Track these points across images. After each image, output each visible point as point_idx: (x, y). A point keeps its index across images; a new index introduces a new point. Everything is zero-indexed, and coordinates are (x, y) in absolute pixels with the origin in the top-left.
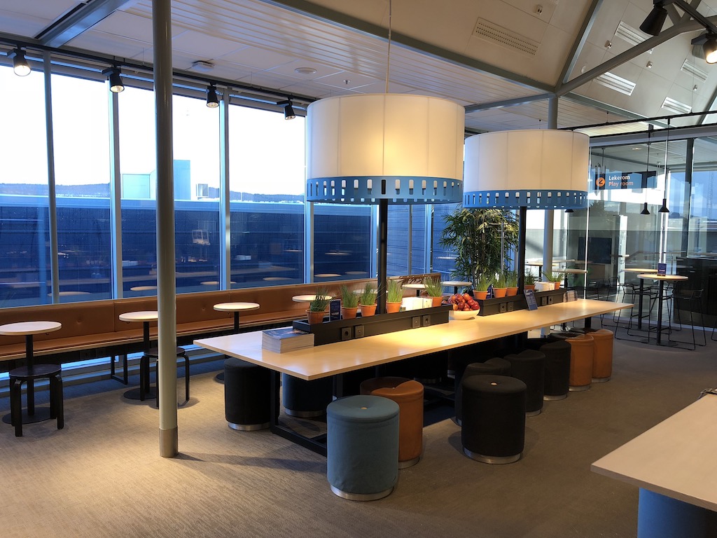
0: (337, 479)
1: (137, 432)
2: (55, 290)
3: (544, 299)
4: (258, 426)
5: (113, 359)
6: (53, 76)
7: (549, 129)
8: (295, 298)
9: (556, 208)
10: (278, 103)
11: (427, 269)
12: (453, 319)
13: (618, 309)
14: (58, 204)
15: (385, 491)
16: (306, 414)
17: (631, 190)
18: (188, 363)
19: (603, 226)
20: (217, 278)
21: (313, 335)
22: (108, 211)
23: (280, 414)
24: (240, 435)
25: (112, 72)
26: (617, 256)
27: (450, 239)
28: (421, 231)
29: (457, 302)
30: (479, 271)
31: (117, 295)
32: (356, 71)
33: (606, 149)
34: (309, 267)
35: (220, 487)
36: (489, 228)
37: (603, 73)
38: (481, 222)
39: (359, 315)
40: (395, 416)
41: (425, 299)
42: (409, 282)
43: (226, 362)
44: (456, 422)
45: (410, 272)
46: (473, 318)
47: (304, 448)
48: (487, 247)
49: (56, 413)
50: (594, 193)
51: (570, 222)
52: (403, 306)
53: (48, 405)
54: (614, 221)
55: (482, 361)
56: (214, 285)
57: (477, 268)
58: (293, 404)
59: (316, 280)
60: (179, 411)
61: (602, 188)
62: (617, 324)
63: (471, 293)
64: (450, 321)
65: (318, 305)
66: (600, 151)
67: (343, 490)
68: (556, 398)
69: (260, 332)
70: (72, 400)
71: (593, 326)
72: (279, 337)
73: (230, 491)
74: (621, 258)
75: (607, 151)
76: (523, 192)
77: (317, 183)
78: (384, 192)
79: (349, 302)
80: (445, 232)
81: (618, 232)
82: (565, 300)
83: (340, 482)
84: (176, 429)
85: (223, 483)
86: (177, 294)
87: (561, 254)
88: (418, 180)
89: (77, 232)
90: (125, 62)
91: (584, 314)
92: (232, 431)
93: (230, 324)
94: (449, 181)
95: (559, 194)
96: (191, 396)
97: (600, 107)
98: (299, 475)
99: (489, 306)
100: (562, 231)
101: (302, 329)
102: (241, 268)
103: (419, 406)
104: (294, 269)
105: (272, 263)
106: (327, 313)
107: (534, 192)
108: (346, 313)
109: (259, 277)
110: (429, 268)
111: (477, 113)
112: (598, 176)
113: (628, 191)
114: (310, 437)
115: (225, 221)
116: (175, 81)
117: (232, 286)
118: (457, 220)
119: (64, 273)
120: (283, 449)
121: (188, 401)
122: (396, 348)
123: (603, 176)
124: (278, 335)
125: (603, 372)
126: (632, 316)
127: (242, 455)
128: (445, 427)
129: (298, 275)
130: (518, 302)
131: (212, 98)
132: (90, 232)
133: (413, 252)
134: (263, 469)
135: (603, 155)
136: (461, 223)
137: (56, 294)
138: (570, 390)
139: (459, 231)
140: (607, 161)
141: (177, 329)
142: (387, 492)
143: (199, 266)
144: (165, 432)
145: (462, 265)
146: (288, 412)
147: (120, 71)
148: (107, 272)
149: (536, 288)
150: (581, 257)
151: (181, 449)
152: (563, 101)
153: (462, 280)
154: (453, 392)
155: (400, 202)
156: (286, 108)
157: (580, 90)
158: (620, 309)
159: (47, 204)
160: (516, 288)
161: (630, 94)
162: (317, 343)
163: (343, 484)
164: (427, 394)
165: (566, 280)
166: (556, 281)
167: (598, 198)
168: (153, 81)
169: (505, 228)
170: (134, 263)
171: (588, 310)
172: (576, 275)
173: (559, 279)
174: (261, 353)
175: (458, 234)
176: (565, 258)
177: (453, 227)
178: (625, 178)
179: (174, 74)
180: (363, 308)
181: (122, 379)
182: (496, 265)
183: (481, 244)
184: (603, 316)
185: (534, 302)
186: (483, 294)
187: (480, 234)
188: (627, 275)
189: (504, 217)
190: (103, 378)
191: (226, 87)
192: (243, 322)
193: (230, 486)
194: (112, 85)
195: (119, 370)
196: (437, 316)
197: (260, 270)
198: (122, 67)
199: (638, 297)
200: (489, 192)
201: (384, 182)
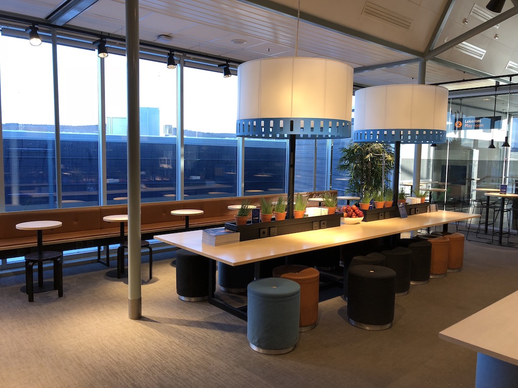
0: (254, 338)
1: (114, 300)
2: (59, 199)
3: (413, 210)
4: (199, 299)
5: (99, 249)
6: (58, 46)
7: (419, 84)
8: (230, 207)
9: (423, 143)
10: (219, 66)
11: (328, 187)
12: (344, 224)
13: (469, 218)
14: (61, 138)
15: (289, 348)
16: (234, 290)
17: (482, 130)
18: (151, 252)
19: (460, 156)
20: (174, 192)
21: (239, 234)
22: (97, 143)
23: (216, 290)
24: (186, 304)
25: (99, 43)
26: (471, 179)
27: (345, 166)
28: (323, 159)
29: (347, 211)
30: (366, 189)
31: (103, 203)
32: (277, 42)
33: (463, 100)
34: (241, 184)
35: (170, 341)
36: (374, 158)
37: (461, 42)
38: (367, 153)
39: (274, 219)
40: (297, 293)
41: (323, 209)
42: (314, 196)
43: (177, 252)
44: (344, 299)
45: (315, 189)
46: (358, 223)
47: (233, 316)
48: (372, 171)
49: (58, 286)
50: (453, 133)
51: (435, 154)
52: (306, 214)
53: (52, 280)
54: (469, 154)
55: (364, 255)
56: (172, 197)
57: (364, 187)
58: (226, 283)
59: (245, 194)
60: (143, 287)
61: (460, 129)
62: (469, 230)
63: (358, 205)
64: (341, 225)
65: (243, 212)
66: (458, 101)
67: (258, 346)
68: (420, 283)
69: (201, 231)
70: (70, 277)
71: (449, 231)
72: (214, 234)
73: (177, 344)
74: (474, 181)
75: (464, 101)
76: (398, 131)
77: (244, 123)
78: (292, 129)
79: (266, 210)
80: (341, 160)
81: (471, 161)
82: (428, 211)
83: (256, 340)
84: (140, 299)
85: (172, 339)
86: (142, 203)
87: (428, 178)
88: (317, 121)
89: (74, 158)
90: (109, 36)
91: (444, 221)
92: (181, 302)
93: (183, 224)
94: (341, 121)
95: (425, 133)
96: (153, 276)
97: (458, 68)
98: (227, 334)
99: (371, 214)
100: (429, 161)
101: (231, 229)
102: (194, 185)
103: (316, 287)
104: (231, 186)
105: (215, 182)
106: (249, 218)
107: (406, 131)
108: (264, 218)
109: (205, 192)
110: (329, 187)
111: (367, 73)
112: (457, 120)
113: (480, 131)
114: (236, 307)
115: (181, 151)
116: (142, 49)
117: (185, 198)
118: (350, 151)
119: (65, 188)
120: (217, 315)
121: (151, 279)
122: (300, 244)
123: (461, 120)
124: (213, 233)
125: (456, 264)
126: (480, 223)
127: (187, 319)
128: (336, 303)
129: (233, 190)
130: (393, 212)
131: (171, 62)
132: (84, 158)
133: (317, 175)
134: (201, 329)
135: (461, 105)
136: (353, 153)
137: (59, 201)
138: (431, 277)
139: (351, 160)
140: (464, 108)
141: (141, 227)
142: (291, 349)
143: (163, 183)
144: (132, 301)
145: (354, 185)
146: (222, 289)
147: (105, 42)
148: (97, 187)
149: (407, 202)
150: (443, 180)
151: (144, 313)
152: (430, 64)
153: (354, 195)
154: (343, 277)
155: (306, 137)
156: (225, 69)
157: (443, 56)
158: (471, 218)
159: (54, 138)
160: (392, 202)
161: (481, 59)
162: (242, 239)
163: (258, 341)
164: (322, 278)
165: (430, 196)
166: (422, 197)
167: (457, 136)
168: (125, 49)
169: (386, 158)
170: (117, 181)
171: (447, 218)
172: (439, 193)
173: (425, 196)
174: (201, 246)
175: (351, 162)
176: (431, 180)
177: (347, 157)
178: (478, 121)
179: (141, 44)
180: (276, 214)
181: (106, 262)
182: (378, 185)
183: (367, 169)
184: (458, 222)
185: (405, 212)
186: (366, 205)
187: (367, 162)
188: (478, 193)
189: (385, 150)
190: (93, 262)
191: (182, 54)
192: (192, 224)
193: (177, 341)
194: (99, 52)
195: (103, 257)
196: (332, 221)
197: (207, 187)
198: (107, 40)
199: (485, 210)
200: (372, 130)
201: (292, 122)
